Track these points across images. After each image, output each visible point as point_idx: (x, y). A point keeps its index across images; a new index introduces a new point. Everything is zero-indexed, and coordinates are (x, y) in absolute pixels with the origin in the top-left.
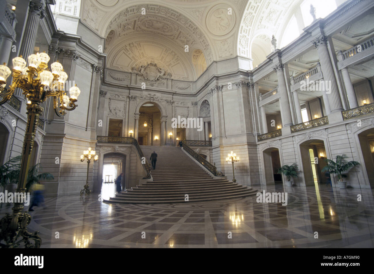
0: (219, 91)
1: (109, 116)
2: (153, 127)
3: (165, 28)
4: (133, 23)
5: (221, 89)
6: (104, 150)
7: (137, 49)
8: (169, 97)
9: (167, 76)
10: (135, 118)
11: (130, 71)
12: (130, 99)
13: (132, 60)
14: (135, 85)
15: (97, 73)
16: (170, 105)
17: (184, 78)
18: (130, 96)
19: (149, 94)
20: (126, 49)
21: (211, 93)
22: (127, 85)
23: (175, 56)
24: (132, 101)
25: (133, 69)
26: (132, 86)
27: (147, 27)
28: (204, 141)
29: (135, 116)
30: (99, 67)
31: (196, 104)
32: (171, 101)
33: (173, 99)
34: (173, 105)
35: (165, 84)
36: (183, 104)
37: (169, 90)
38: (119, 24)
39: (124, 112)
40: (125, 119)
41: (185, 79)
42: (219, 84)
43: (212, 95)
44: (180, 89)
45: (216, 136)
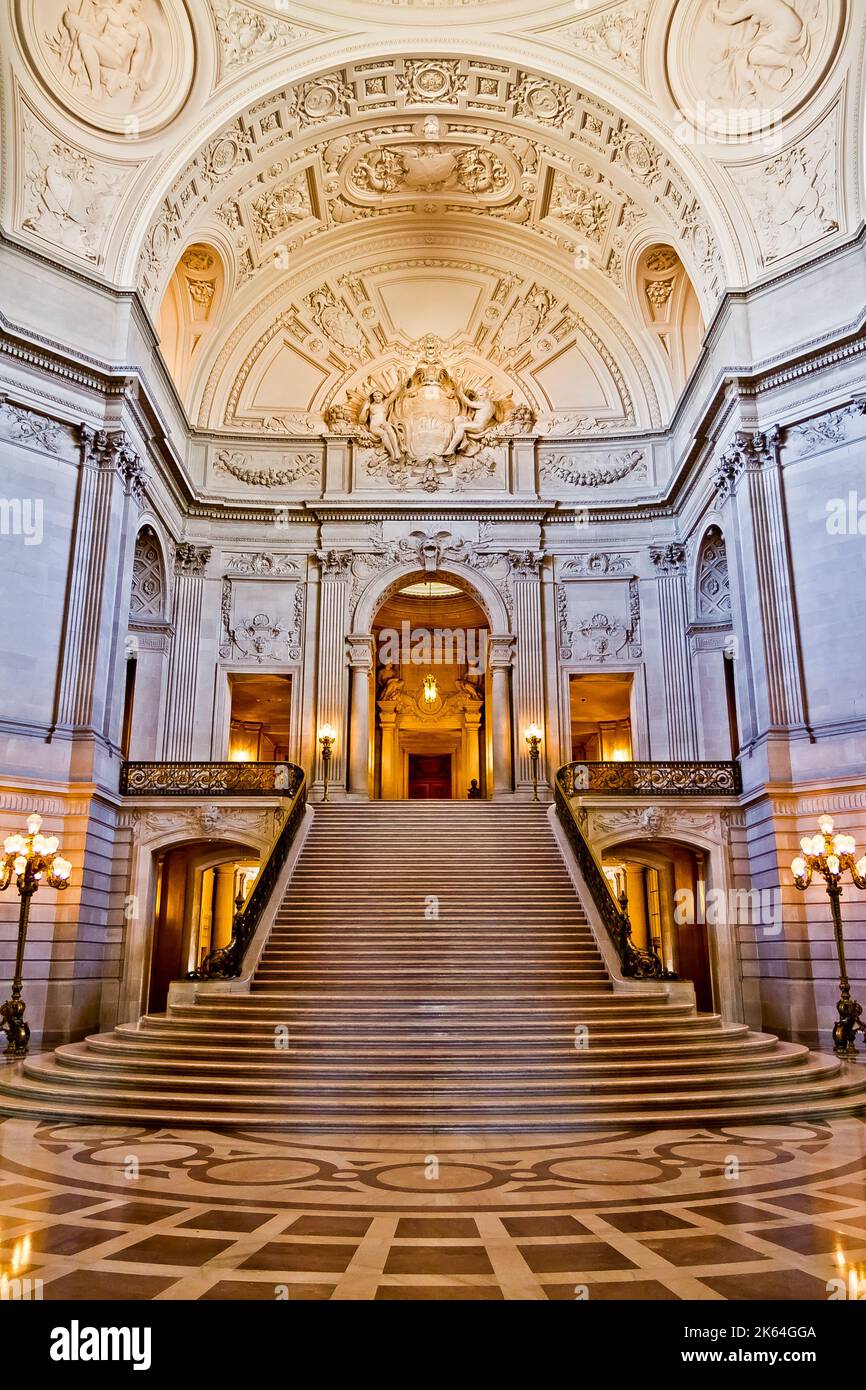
0: (761, 464)
1: (224, 661)
2: (483, 699)
3: (472, 167)
4: (304, 189)
5: (772, 452)
6: (154, 829)
7: (349, 311)
8: (523, 537)
9: (507, 423)
10: (347, 661)
11: (321, 429)
12: (324, 570)
13: (328, 373)
14: (344, 497)
15: (100, 463)
16: (530, 577)
17: (608, 419)
18: (321, 554)
19: (416, 534)
20: (296, 321)
21: (728, 482)
22: (304, 503)
23: (549, 309)
24: (330, 577)
25: (329, 418)
26: (328, 502)
27: (382, 191)
28: (727, 763)
29: (348, 654)
30: (109, 434)
31: (677, 554)
32: (531, 555)
33: (546, 546)
34: (547, 575)
35: (496, 469)
36: (602, 562)
37: (524, 497)
38: (230, 206)
39: (295, 637)
40: (302, 669)
41: (609, 424)
42: (760, 423)
43: (727, 493)
44: (584, 484)
45: (760, 732)
